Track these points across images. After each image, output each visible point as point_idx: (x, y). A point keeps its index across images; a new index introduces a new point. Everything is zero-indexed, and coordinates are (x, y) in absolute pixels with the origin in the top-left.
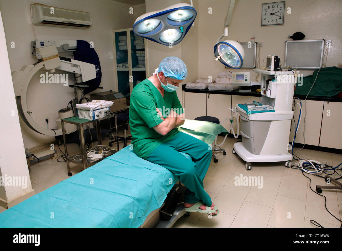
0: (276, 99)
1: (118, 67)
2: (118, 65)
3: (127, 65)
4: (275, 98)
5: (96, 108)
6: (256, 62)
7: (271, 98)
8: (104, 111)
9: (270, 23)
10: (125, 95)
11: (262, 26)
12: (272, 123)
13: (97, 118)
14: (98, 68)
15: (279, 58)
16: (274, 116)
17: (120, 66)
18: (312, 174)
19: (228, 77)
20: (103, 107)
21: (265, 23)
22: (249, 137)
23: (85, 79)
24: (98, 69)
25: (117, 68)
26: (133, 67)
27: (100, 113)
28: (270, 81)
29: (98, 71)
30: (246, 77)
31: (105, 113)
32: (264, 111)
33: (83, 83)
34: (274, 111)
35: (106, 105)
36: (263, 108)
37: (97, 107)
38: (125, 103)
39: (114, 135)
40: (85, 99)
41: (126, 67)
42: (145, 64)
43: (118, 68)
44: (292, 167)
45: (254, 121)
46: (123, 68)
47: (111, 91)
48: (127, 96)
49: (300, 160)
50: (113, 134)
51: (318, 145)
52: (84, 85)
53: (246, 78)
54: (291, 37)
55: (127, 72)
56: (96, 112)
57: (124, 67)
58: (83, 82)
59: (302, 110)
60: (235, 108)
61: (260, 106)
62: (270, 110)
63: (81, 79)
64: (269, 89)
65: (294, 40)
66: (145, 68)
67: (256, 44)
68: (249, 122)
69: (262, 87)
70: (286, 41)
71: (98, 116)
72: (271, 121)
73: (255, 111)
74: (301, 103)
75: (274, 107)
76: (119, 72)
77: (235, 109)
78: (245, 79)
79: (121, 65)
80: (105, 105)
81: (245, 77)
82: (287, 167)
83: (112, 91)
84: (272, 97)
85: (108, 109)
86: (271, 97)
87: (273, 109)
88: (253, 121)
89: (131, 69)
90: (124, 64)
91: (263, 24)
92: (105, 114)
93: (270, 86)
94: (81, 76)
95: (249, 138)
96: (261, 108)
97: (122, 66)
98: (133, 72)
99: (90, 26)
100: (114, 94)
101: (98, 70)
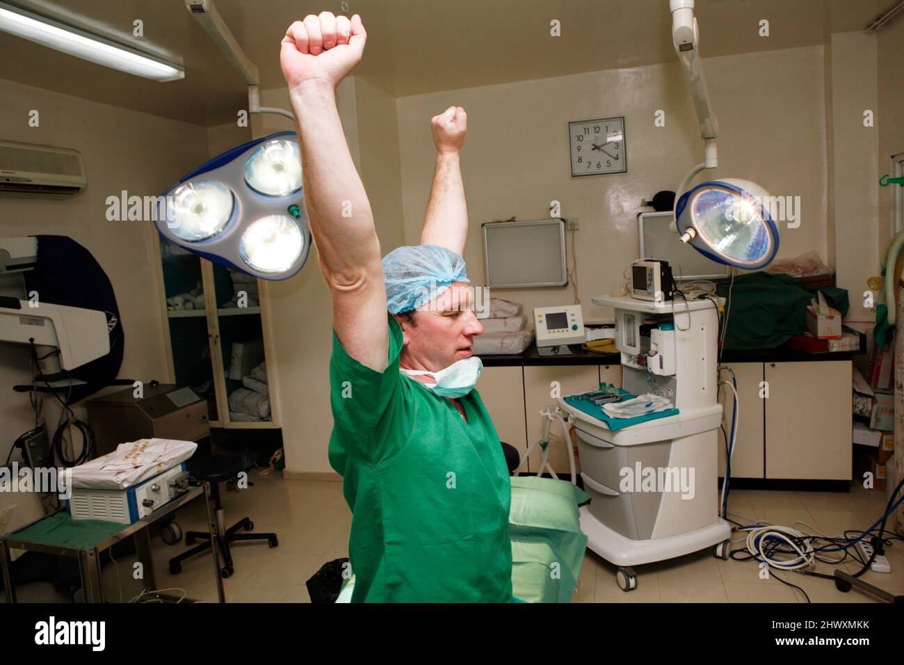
0: (678, 378)
1: (169, 308)
2: (169, 300)
3: (199, 299)
4: (675, 375)
5: (141, 476)
6: (567, 270)
7: (663, 377)
8: (168, 481)
9: (593, 169)
10: (196, 388)
11: (572, 176)
12: (674, 445)
13: (145, 510)
14: (113, 319)
15: (669, 265)
16: (680, 426)
17: (177, 305)
18: (794, 571)
19: (500, 314)
20: (164, 467)
21: (579, 169)
22: (617, 494)
23: (71, 362)
24: (113, 322)
25: (168, 310)
26: (220, 306)
27: (154, 490)
28: (653, 330)
29: (113, 329)
30: (573, 318)
31: (171, 486)
32: (651, 415)
33: (64, 374)
34: (676, 412)
35: (174, 458)
36: (644, 405)
37: (145, 473)
38: (204, 417)
39: (180, 530)
40: (72, 426)
41: (196, 306)
42: (257, 294)
43: (171, 308)
44: (731, 554)
45: (627, 447)
46: (186, 309)
47: (154, 382)
48: (204, 389)
49: (740, 529)
50: (175, 528)
51: (762, 477)
52: (69, 378)
53: (573, 320)
54: (649, 204)
55: (202, 321)
56: (139, 492)
57: (190, 305)
58: (64, 371)
59: (739, 398)
60: (557, 408)
61: (632, 400)
62: (666, 410)
63: (59, 362)
64: (656, 353)
65: (658, 210)
66: (258, 305)
67: (563, 223)
68: (612, 450)
69: (624, 345)
70: (639, 215)
71: (147, 504)
72: (670, 441)
73: (628, 417)
74: (734, 379)
75: (673, 400)
76: (173, 322)
77: (557, 411)
78: (570, 324)
79: (178, 300)
80: (171, 459)
81: (569, 318)
82: (723, 558)
83: (156, 383)
84: (666, 372)
85: (181, 470)
86: (665, 374)
87: (670, 406)
88: (626, 449)
89: (211, 311)
90: (188, 296)
91: (577, 171)
92: (172, 489)
93: (656, 345)
94: (56, 352)
95: (617, 496)
96: (638, 405)
97: (184, 304)
98: (221, 319)
99: (78, 189)
100: (168, 393)
101: (114, 324)
